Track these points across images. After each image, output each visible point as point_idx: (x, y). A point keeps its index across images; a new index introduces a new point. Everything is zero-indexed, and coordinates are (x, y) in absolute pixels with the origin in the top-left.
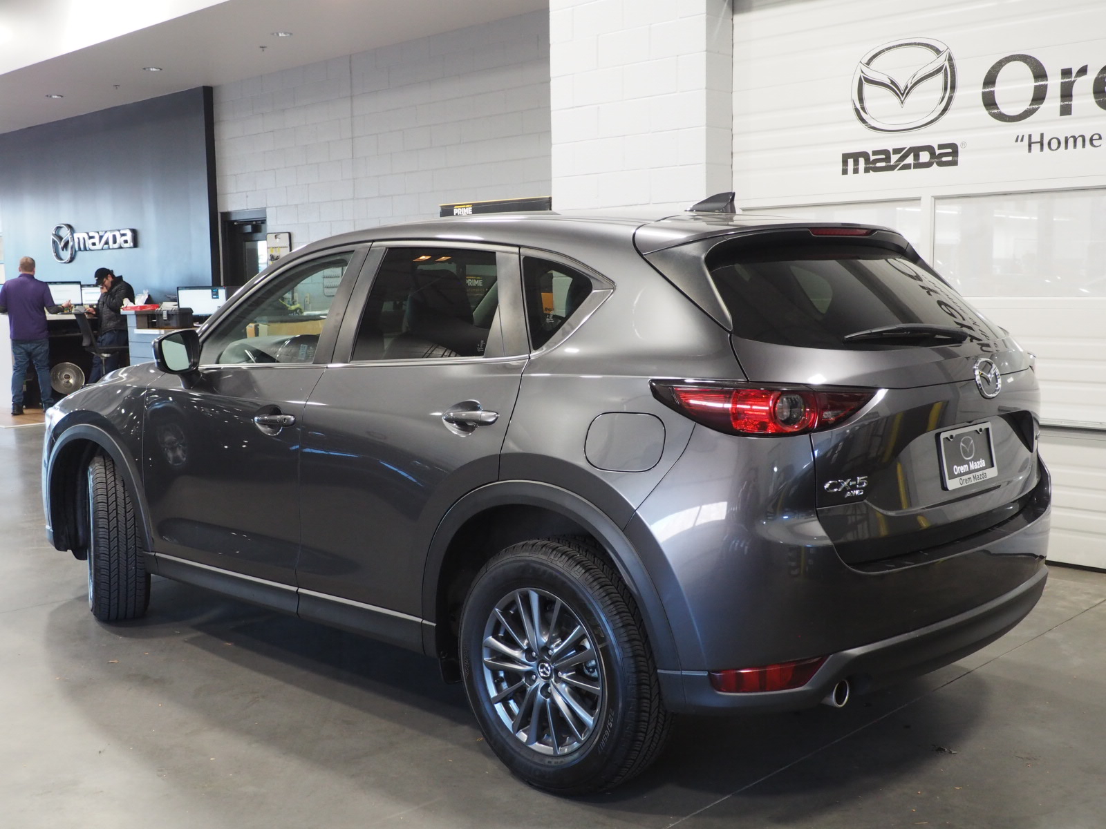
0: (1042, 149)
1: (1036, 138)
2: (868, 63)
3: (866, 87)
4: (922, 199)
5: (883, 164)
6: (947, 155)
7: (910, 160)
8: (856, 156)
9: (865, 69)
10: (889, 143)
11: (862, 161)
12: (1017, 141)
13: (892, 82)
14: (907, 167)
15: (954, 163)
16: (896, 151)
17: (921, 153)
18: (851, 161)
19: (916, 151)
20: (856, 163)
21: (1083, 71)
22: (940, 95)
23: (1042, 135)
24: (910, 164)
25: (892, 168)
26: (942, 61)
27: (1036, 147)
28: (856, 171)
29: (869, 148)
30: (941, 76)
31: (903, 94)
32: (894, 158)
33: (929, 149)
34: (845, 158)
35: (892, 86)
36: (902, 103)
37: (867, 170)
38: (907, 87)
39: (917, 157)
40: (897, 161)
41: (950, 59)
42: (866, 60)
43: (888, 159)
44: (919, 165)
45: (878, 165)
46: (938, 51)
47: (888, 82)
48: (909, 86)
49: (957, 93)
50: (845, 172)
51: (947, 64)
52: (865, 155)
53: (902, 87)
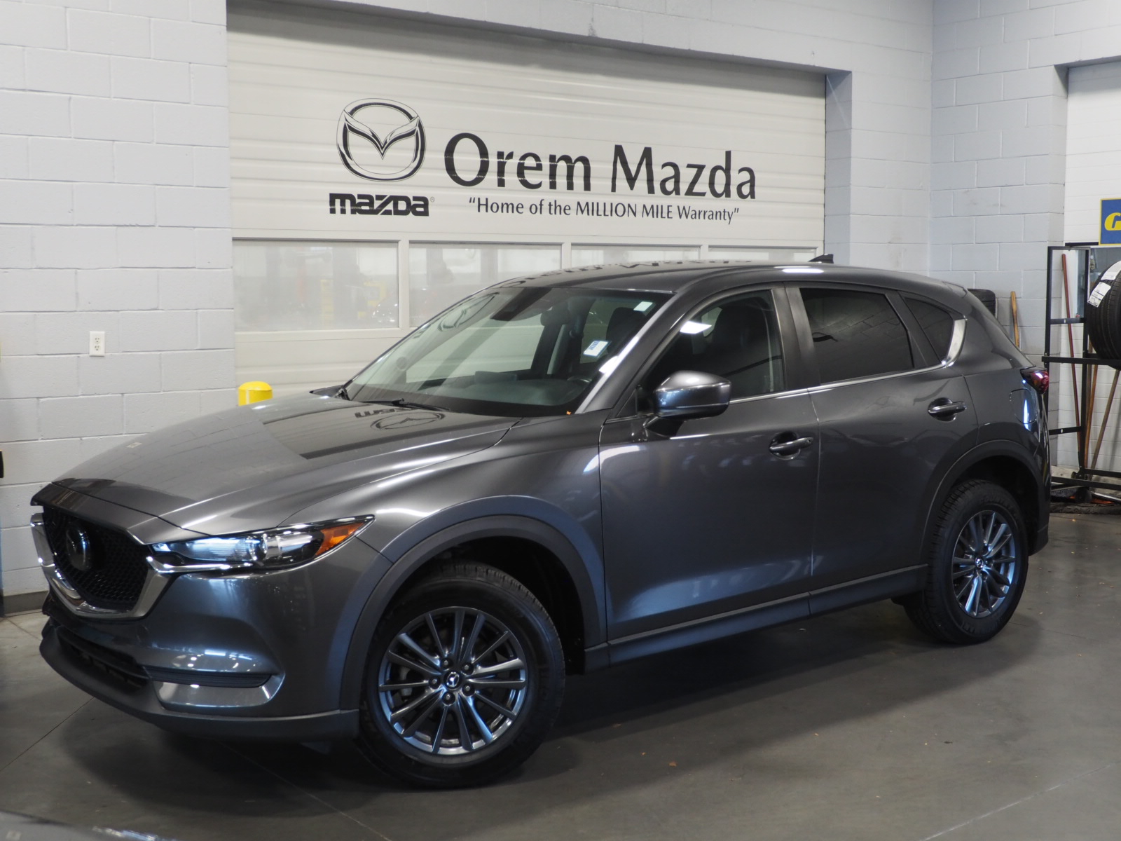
0: (487, 211)
1: (483, 202)
2: (352, 113)
3: (351, 135)
4: (400, 243)
5: (367, 208)
6: (419, 207)
7: (390, 207)
8: (343, 197)
9: (349, 118)
10: (373, 190)
11: (348, 202)
12: (470, 202)
13: (374, 135)
14: (388, 213)
15: (426, 213)
16: (379, 197)
17: (399, 202)
18: (338, 202)
19: (395, 199)
20: (343, 204)
21: (510, 156)
22: (412, 155)
23: (487, 199)
24: (391, 211)
25: (375, 212)
26: (413, 125)
27: (482, 208)
28: (343, 211)
29: (355, 191)
30: (412, 139)
31: (382, 148)
32: (377, 204)
33: (406, 199)
34: (333, 197)
35: (373, 139)
36: (383, 154)
37: (353, 212)
38: (386, 142)
39: (396, 205)
40: (379, 207)
41: (420, 125)
42: (349, 110)
43: (371, 204)
44: (398, 212)
45: (364, 208)
46: (410, 117)
47: (370, 135)
48: (388, 142)
49: (427, 155)
50: (333, 211)
51: (418, 129)
52: (351, 197)
53: (382, 141)
